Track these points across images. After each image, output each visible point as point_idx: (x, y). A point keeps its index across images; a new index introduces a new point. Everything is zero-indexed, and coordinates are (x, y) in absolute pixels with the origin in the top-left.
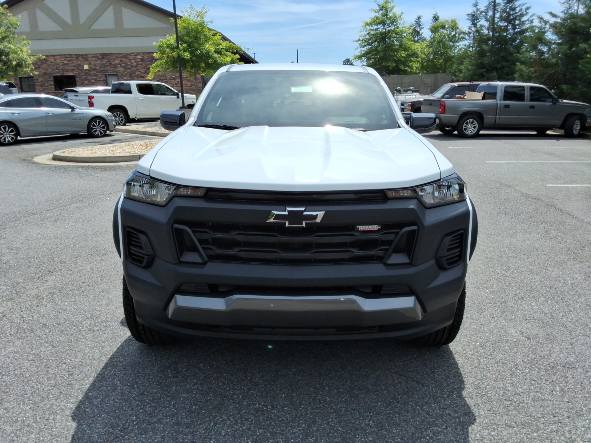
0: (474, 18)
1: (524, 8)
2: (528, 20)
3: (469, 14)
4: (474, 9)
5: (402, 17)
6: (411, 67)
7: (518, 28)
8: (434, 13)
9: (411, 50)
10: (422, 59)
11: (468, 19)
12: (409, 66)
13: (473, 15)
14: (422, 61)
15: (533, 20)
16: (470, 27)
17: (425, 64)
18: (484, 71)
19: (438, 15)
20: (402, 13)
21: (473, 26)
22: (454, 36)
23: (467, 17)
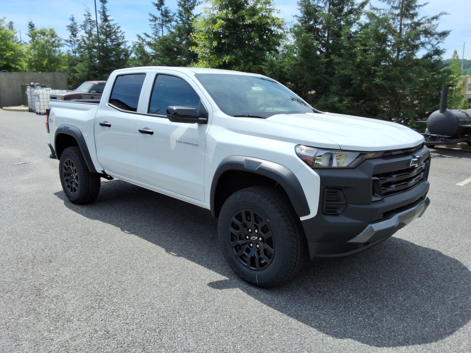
0: (73, 30)
1: (116, 27)
2: (121, 36)
3: (68, 26)
4: (72, 22)
5: (4, 21)
6: (21, 66)
7: (116, 42)
8: (30, 21)
9: (18, 51)
10: (29, 59)
11: (68, 30)
12: (18, 64)
13: (72, 27)
14: (30, 61)
15: (124, 36)
16: (70, 36)
17: (33, 64)
18: (97, 72)
19: (33, 23)
20: (5, 18)
21: (72, 36)
22: (54, 42)
23: (67, 28)
